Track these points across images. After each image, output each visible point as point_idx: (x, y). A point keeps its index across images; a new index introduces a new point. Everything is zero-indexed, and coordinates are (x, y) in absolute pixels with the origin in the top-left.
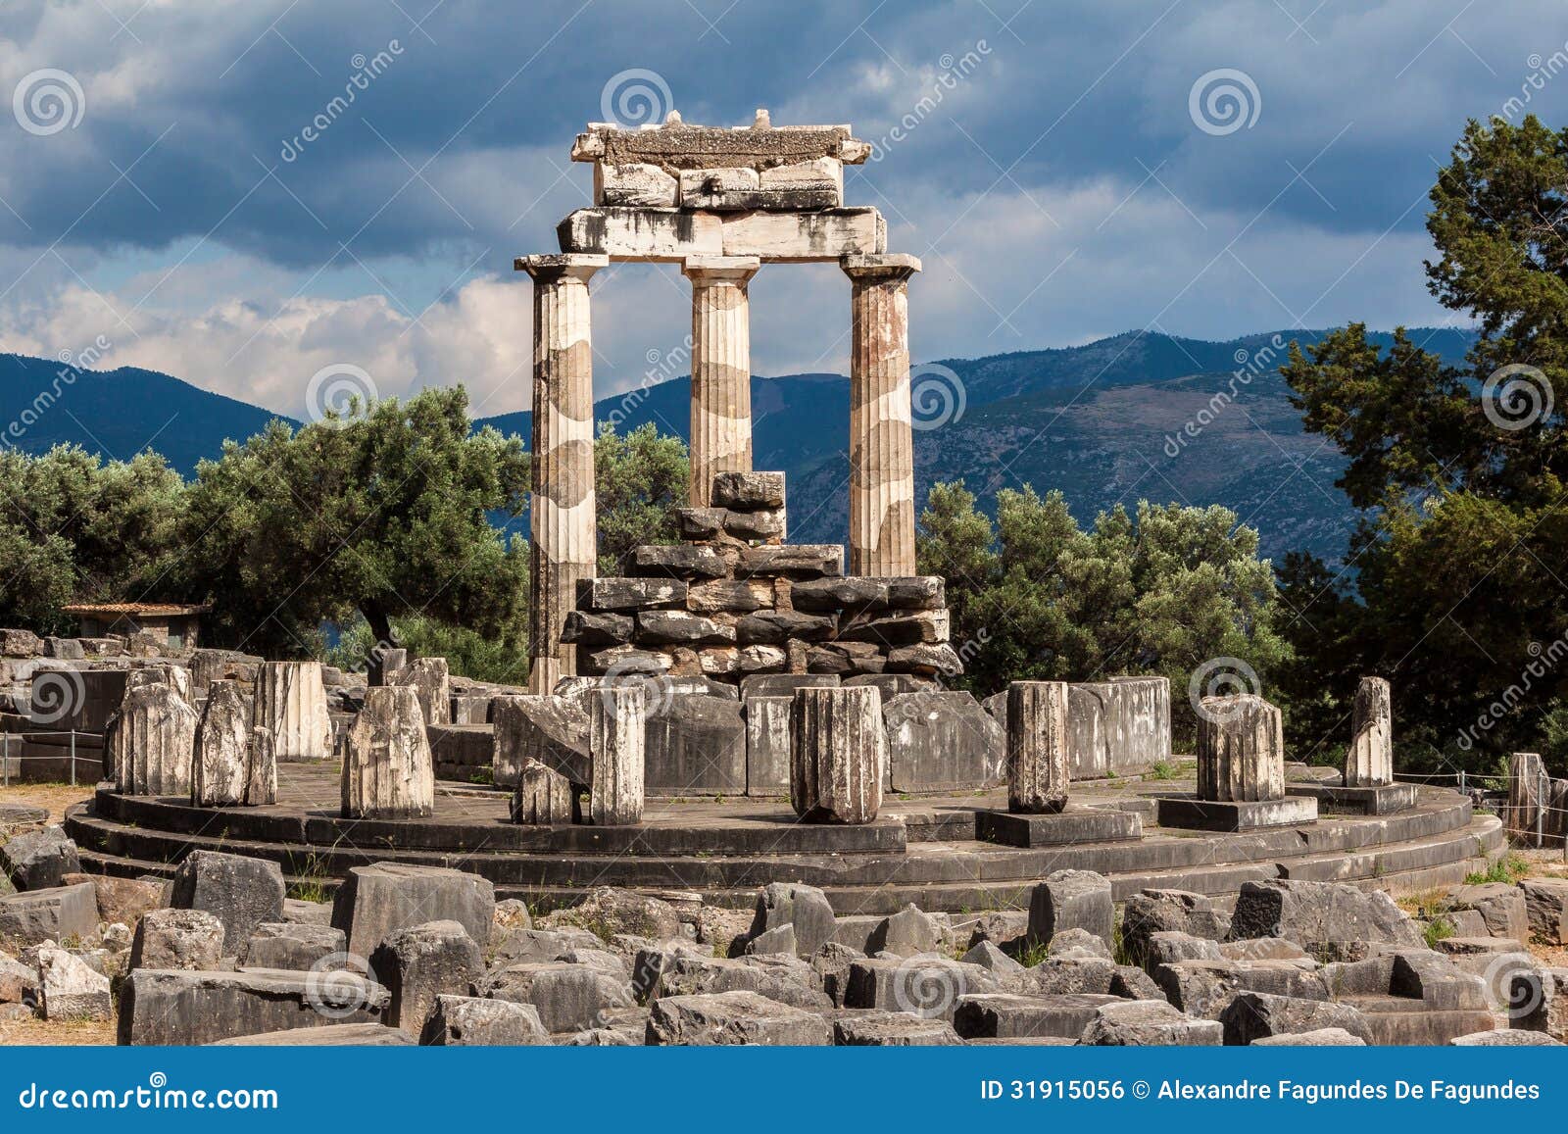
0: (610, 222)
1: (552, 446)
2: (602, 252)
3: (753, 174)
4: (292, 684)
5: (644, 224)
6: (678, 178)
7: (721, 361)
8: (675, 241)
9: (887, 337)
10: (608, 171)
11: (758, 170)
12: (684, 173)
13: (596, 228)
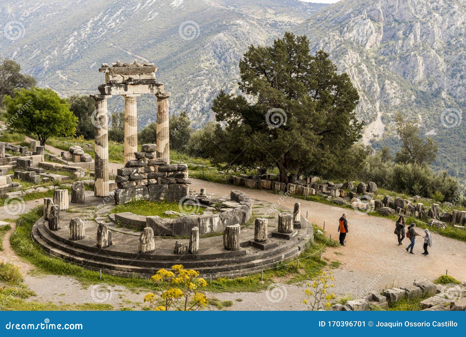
0: (112, 88)
1: (101, 135)
2: (110, 94)
3: (138, 76)
4: (63, 195)
5: (118, 88)
6: (123, 77)
7: (132, 115)
8: (124, 91)
9: (166, 110)
10: (111, 77)
11: (139, 75)
12: (125, 76)
13: (109, 90)
